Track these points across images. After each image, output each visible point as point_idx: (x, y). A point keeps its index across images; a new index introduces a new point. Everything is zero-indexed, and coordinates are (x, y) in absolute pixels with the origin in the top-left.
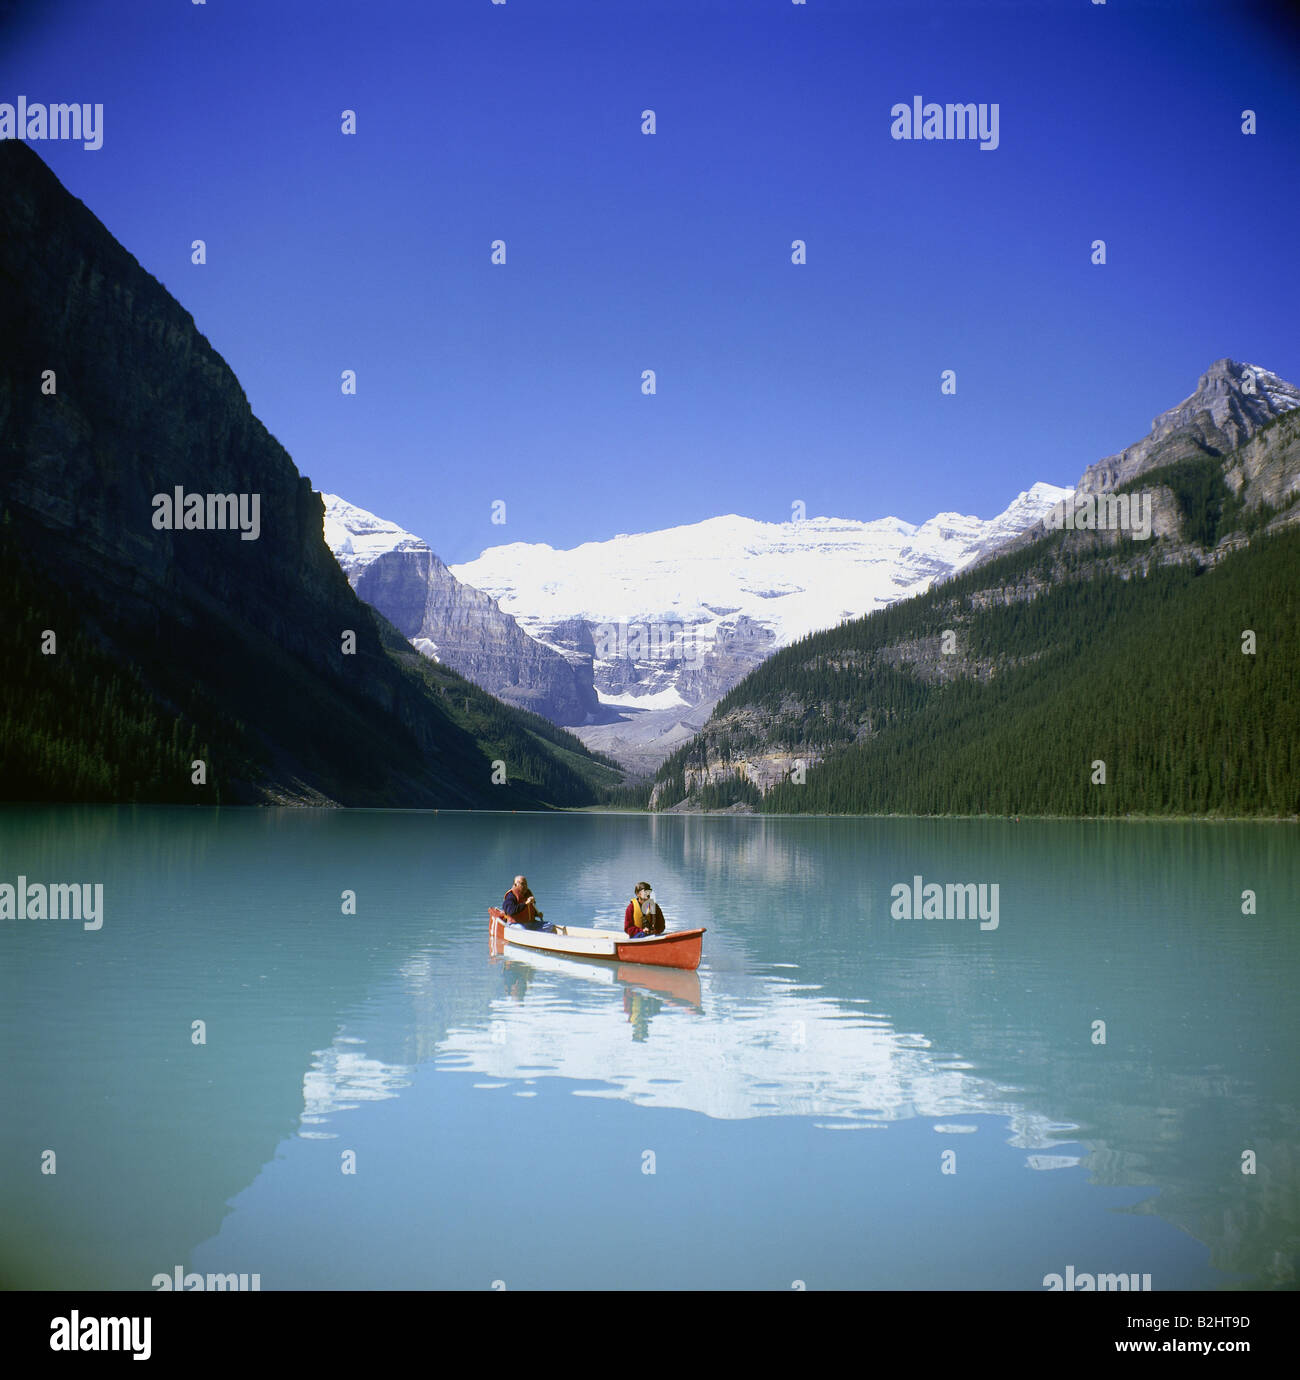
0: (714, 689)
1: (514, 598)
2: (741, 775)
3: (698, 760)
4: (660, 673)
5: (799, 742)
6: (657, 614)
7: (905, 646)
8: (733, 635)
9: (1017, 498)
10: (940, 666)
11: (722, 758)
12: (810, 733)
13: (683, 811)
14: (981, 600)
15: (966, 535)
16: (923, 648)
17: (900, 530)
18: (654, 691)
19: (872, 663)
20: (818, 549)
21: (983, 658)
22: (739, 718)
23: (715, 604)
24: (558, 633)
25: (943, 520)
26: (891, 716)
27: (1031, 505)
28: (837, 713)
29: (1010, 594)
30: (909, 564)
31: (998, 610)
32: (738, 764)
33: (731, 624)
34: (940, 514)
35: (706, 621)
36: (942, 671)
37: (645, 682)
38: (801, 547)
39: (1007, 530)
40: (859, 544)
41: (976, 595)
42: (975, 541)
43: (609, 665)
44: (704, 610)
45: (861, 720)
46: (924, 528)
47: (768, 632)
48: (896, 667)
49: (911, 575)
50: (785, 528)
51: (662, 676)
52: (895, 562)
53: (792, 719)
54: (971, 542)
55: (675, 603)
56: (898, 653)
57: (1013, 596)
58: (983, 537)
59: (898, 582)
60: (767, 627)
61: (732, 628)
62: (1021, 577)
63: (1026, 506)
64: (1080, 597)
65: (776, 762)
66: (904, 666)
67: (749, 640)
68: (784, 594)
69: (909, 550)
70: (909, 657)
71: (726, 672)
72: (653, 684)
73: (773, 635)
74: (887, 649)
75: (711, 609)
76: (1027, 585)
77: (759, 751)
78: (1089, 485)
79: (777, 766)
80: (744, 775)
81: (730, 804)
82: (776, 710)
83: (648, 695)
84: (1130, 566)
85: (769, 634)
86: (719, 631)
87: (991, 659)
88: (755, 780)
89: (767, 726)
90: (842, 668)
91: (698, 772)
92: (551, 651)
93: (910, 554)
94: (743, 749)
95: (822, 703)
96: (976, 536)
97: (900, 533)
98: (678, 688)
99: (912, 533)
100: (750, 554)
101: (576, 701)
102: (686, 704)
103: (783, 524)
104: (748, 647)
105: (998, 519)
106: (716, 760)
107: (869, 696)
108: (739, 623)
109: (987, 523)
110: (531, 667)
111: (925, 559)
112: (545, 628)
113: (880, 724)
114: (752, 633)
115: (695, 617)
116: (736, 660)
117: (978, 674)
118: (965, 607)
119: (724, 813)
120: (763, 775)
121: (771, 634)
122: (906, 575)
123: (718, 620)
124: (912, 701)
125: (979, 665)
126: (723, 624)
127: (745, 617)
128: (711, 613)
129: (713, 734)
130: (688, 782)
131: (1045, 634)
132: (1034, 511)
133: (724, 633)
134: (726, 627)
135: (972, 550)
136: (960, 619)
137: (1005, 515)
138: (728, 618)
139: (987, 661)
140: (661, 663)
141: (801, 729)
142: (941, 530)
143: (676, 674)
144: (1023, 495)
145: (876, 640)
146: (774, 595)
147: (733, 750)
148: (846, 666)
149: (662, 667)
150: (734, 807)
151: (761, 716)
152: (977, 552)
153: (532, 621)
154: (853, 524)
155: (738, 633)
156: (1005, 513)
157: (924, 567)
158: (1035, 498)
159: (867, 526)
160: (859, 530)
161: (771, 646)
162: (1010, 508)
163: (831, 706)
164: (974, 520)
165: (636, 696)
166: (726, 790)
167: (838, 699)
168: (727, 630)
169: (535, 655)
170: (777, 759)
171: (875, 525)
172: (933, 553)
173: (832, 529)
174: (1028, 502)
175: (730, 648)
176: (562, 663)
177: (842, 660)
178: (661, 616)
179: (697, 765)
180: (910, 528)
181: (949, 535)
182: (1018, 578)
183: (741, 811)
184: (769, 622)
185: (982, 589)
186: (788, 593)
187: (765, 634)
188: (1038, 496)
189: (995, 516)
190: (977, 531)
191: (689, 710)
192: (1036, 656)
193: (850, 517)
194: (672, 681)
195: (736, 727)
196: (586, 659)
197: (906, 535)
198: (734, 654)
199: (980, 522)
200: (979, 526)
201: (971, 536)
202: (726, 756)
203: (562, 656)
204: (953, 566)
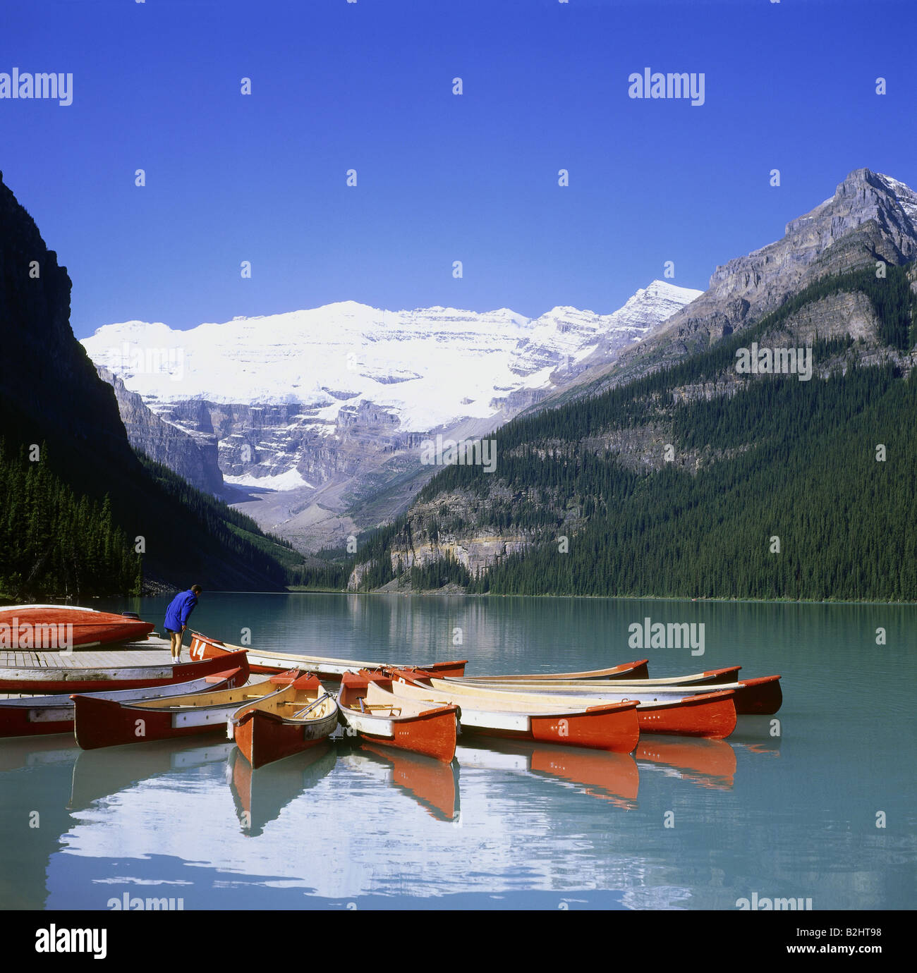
0: (339, 472)
1: (131, 376)
2: (451, 556)
3: (404, 542)
4: (281, 454)
5: (508, 526)
6: (278, 396)
7: (609, 437)
8: (355, 419)
9: (635, 294)
10: (646, 456)
11: (431, 540)
12: (519, 518)
13: (391, 592)
14: (682, 394)
15: (582, 329)
16: (627, 439)
17: (513, 321)
18: (275, 472)
19: (577, 452)
20: (433, 338)
21: (688, 450)
22: (447, 502)
23: (334, 389)
24: (179, 412)
25: (559, 313)
26: (600, 502)
27: (650, 301)
28: (545, 498)
29: (710, 390)
30: (527, 355)
31: (700, 404)
32: (446, 547)
33: (353, 408)
34: (556, 307)
35: (326, 404)
36: (647, 461)
37: (267, 463)
38: (418, 335)
39: (626, 324)
40: (474, 334)
41: (677, 389)
42: (593, 335)
43: (230, 446)
44: (324, 393)
45: (568, 506)
46: (541, 320)
47: (392, 416)
48: (601, 456)
49: (529, 365)
50: (402, 316)
51: (284, 458)
52: (512, 353)
53: (501, 504)
54: (588, 335)
55: (295, 386)
56: (602, 442)
57: (713, 392)
58: (600, 331)
59: (516, 371)
60: (391, 412)
61: (354, 412)
62: (721, 374)
63: (645, 302)
64: (783, 392)
65: (486, 545)
66: (608, 455)
67: (373, 424)
68: (402, 380)
69: (527, 341)
70: (613, 447)
71: (352, 455)
72: (275, 465)
73: (398, 420)
74: (591, 439)
75: (331, 393)
76: (726, 382)
77: (469, 533)
78: (732, 286)
79: (487, 549)
80: (453, 557)
81: (442, 585)
82: (485, 495)
83: (269, 476)
84: (827, 366)
85: (394, 420)
86: (341, 414)
87: (697, 451)
88: (466, 563)
89: (476, 510)
90: (548, 456)
91: (405, 554)
92: (178, 431)
93: (528, 345)
94: (452, 532)
95: (530, 489)
96: (594, 330)
97: (513, 324)
98: (300, 470)
99: (524, 325)
100: (369, 341)
101: (203, 482)
102: (309, 485)
103: (400, 313)
104: (373, 432)
105: (616, 314)
106: (424, 543)
107: (576, 482)
108: (361, 408)
109: (603, 318)
110: (158, 447)
111: (542, 350)
112: (164, 408)
113: (590, 509)
114: (376, 418)
115: (315, 401)
116: (362, 443)
117: (683, 464)
118: (666, 401)
119: (436, 593)
120: (473, 557)
121: (395, 419)
122: (523, 364)
123: (339, 404)
124: (619, 489)
125: (685, 456)
126: (345, 408)
127: (368, 402)
128: (331, 396)
129: (420, 518)
130: (395, 565)
131: (750, 428)
132: (652, 307)
133: (346, 416)
134: (349, 411)
135: (591, 343)
136: (663, 412)
137: (623, 310)
138: (350, 402)
139: (693, 452)
140: (282, 445)
141: (510, 513)
142: (559, 322)
143: (297, 456)
144: (641, 292)
145: (580, 430)
146: (392, 381)
147: (441, 532)
148: (551, 454)
149: (283, 449)
150: (446, 588)
151: (469, 501)
152: (597, 346)
153: (150, 400)
154: (468, 314)
155: (362, 418)
156: (623, 308)
157: (541, 358)
158: (653, 295)
159: (481, 317)
160: (475, 320)
161: (396, 430)
162: (629, 304)
163: (539, 492)
164: (590, 315)
165: (257, 476)
166: (437, 572)
167: (545, 486)
168: (349, 414)
169: (161, 435)
170: (489, 543)
171: (489, 315)
172: (550, 345)
173: (448, 318)
174: (647, 298)
175: (355, 431)
176: (190, 443)
177: (547, 447)
178: (282, 398)
179: (403, 547)
180: (523, 320)
181: (566, 328)
182: (717, 374)
183: (452, 592)
184: (392, 407)
185: (682, 384)
186: (408, 380)
187: (389, 419)
188: (656, 293)
189: (613, 312)
190: (595, 325)
191: (313, 492)
192: (744, 449)
193: (466, 308)
194: (294, 463)
195: (444, 511)
196: (211, 440)
197: (519, 327)
198: (360, 438)
199: (596, 316)
200: (595, 320)
201: (588, 329)
202: (434, 538)
203: (189, 436)
204: (573, 358)
